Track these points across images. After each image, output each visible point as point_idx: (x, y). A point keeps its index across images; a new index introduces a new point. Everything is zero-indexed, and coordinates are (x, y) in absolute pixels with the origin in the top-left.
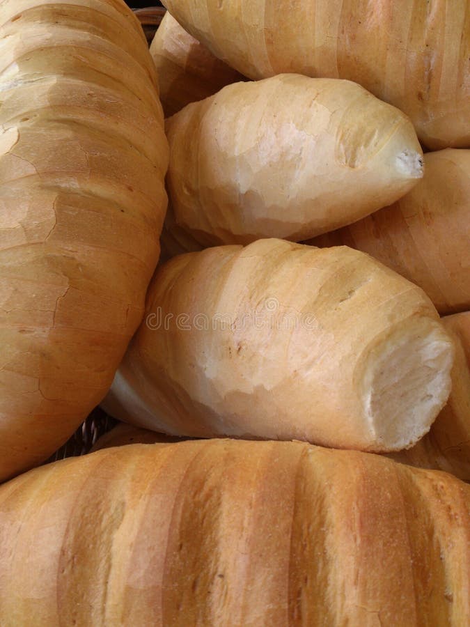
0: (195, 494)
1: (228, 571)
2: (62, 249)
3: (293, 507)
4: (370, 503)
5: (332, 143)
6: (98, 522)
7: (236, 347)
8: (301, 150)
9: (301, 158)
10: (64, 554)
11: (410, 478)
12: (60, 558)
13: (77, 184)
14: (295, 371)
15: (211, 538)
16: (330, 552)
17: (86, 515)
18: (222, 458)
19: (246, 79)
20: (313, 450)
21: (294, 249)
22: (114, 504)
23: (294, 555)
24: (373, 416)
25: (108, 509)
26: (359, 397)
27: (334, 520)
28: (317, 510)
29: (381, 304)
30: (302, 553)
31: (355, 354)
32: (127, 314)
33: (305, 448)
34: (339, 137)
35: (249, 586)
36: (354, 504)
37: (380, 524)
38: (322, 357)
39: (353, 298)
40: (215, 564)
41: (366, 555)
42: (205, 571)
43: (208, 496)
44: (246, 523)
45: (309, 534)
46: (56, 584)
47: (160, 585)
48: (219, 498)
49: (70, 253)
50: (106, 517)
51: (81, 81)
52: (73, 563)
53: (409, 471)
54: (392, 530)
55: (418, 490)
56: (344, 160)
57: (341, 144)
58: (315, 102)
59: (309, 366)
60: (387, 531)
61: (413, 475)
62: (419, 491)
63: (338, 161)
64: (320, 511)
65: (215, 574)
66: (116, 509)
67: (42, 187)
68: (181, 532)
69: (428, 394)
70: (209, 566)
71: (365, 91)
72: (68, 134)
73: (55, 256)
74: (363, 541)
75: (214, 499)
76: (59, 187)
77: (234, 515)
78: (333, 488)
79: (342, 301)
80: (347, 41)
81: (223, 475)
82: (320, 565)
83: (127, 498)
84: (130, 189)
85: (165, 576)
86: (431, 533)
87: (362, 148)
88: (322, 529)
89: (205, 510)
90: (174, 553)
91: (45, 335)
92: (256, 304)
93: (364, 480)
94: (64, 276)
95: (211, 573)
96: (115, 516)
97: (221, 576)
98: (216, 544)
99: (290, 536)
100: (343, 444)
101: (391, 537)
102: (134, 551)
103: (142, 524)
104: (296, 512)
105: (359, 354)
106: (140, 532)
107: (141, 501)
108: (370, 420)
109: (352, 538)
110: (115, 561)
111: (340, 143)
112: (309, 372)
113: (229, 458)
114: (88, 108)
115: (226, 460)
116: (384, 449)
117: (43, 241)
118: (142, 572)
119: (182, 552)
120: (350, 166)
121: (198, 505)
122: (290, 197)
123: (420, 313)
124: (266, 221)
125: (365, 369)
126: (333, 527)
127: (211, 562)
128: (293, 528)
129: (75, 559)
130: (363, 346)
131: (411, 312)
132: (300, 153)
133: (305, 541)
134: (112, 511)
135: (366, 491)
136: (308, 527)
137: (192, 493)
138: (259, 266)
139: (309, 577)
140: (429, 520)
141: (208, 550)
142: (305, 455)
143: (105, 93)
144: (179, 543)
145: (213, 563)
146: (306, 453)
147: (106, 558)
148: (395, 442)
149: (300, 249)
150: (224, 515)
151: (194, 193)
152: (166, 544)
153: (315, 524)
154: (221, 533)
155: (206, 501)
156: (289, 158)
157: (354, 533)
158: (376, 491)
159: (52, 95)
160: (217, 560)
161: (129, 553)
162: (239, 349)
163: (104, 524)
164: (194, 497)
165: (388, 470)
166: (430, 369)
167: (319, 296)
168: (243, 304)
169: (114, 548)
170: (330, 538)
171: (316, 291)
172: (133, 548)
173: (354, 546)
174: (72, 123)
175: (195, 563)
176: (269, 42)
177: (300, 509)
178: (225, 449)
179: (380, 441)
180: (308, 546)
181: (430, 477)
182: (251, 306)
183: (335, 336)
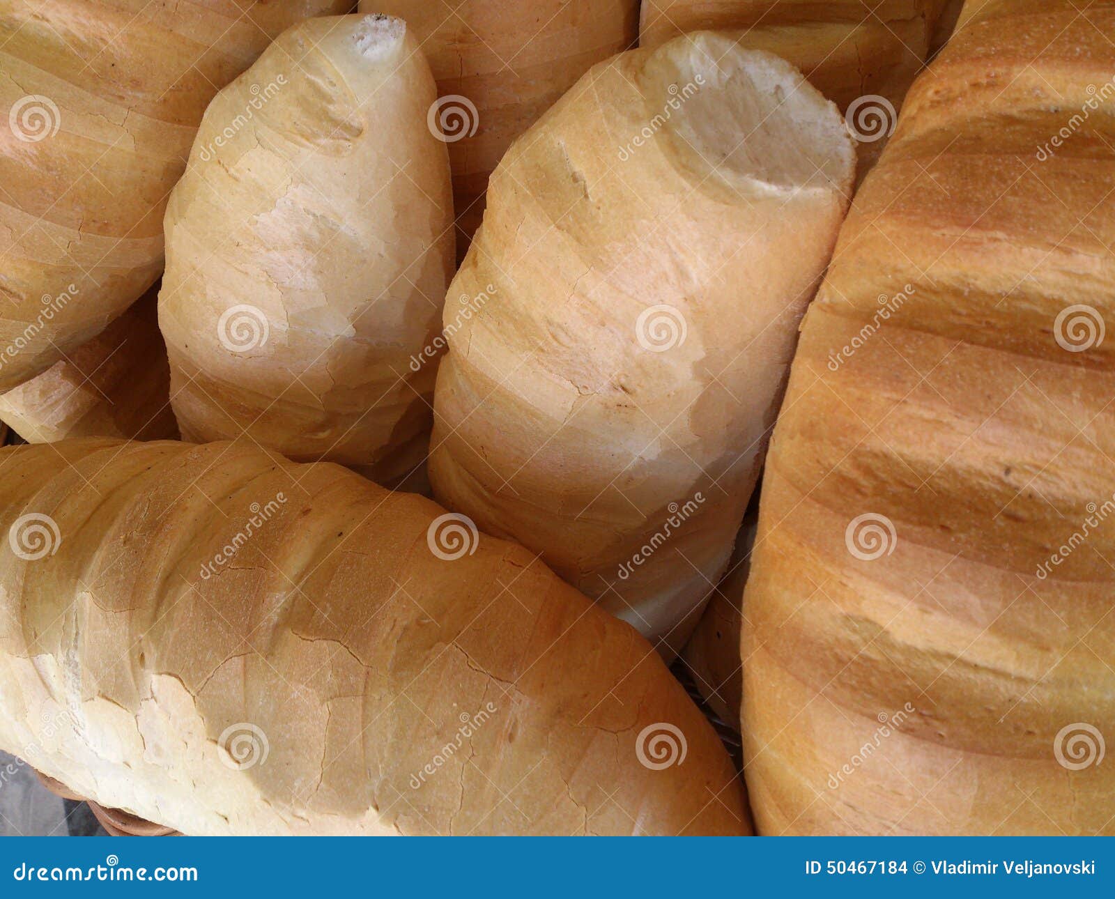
0: (858, 491)
1: (1002, 459)
2: (385, 642)
3: (919, 333)
4: (941, 207)
5: (310, 156)
6: (869, 664)
7: (620, 395)
8: (308, 212)
9: (323, 217)
10: (912, 730)
11: (908, 144)
12: (917, 737)
13: (278, 595)
14: (686, 299)
15: (940, 478)
16: (1007, 287)
17: (854, 682)
18: (807, 444)
19: (157, 285)
20: (824, 296)
21: (475, 264)
22: (846, 634)
23: (1000, 343)
24: (791, 185)
25: (851, 645)
26: (754, 200)
27: (955, 272)
28: (934, 298)
29: (607, 131)
30: (1000, 330)
31: (683, 190)
32: (520, 566)
33: (820, 308)
34: (304, 141)
35: (1036, 426)
36: (937, 234)
37: (979, 195)
38: (674, 247)
39: (586, 176)
40: (985, 478)
41: (1026, 227)
42: (994, 496)
43: (868, 471)
44: (927, 415)
45: (969, 315)
46: (961, 753)
47: (1002, 571)
48: (876, 456)
49: (394, 632)
50: (864, 650)
51: (97, 553)
52: (931, 716)
53: (897, 144)
54: (994, 178)
55: (933, 132)
56: (347, 144)
57: (318, 141)
58: (232, 171)
59: (683, 274)
60: (993, 186)
61: (906, 138)
62: (936, 131)
63: (344, 154)
64: (935, 293)
65: (1001, 482)
66: (854, 631)
67: (270, 654)
68: (920, 524)
69: (773, 91)
70: (986, 488)
71: (233, 85)
72: (187, 591)
73: (395, 657)
74: (1003, 228)
75: (875, 464)
76: (276, 626)
77: (910, 433)
78: (901, 266)
79: (586, 196)
80: (140, 95)
81: (837, 444)
82: (1025, 305)
83: (839, 609)
84: (306, 512)
85: (988, 561)
86: (1010, 120)
87: (331, 107)
88: (966, 294)
89: (891, 481)
90: (953, 539)
91: (527, 701)
92: (555, 343)
93: (898, 213)
94: (433, 650)
95: (998, 487)
96: (865, 634)
97: (1008, 471)
98: (951, 472)
99: (967, 345)
100: (825, 247)
101: (1005, 182)
102: (935, 606)
103: (890, 587)
104: (928, 330)
105: (685, 183)
106: (904, 593)
107: (851, 585)
108: (797, 190)
109: (992, 246)
110: (942, 647)
111: (314, 144)
112: (694, 275)
113: (810, 432)
114: (150, 549)
115: (811, 438)
116: (849, 181)
117: (364, 669)
118: (974, 600)
119: (954, 527)
120: (358, 136)
121: (881, 489)
122: (382, 253)
123: (638, 73)
124: (411, 307)
125: (711, 179)
126: (966, 276)
127: (980, 484)
128: (954, 338)
129: (924, 712)
130: (673, 174)
131: (633, 86)
132: (314, 215)
133: (980, 322)
134: (855, 638)
135: (919, 211)
136: (960, 314)
137: (858, 497)
138: (491, 326)
139: (1041, 326)
140: (988, 120)
141: (959, 486)
142: (832, 308)
143: (128, 518)
144: (939, 530)
145: (981, 481)
146: (829, 306)
147: (934, 661)
148: (842, 161)
149: (476, 256)
150: (906, 451)
151: (331, 421)
152: (934, 551)
153: (954, 303)
154: (934, 460)
155: (876, 477)
156: (315, 235)
157: (985, 240)
158: (921, 194)
159: (110, 604)
160: (979, 474)
161: (936, 618)
162: (624, 389)
163: (874, 655)
164: (864, 495)
165: (889, 174)
166: (732, 78)
167: (568, 231)
168: (551, 366)
169: (920, 643)
170: (982, 284)
171: (560, 236)
172: (930, 609)
173: (1006, 245)
174: (169, 582)
175: (977, 511)
176: (104, 229)
177: (925, 323)
178: (792, 438)
179: (835, 184)
180: (989, 319)
181: (915, 111)
182: (555, 352)
183: (644, 218)
